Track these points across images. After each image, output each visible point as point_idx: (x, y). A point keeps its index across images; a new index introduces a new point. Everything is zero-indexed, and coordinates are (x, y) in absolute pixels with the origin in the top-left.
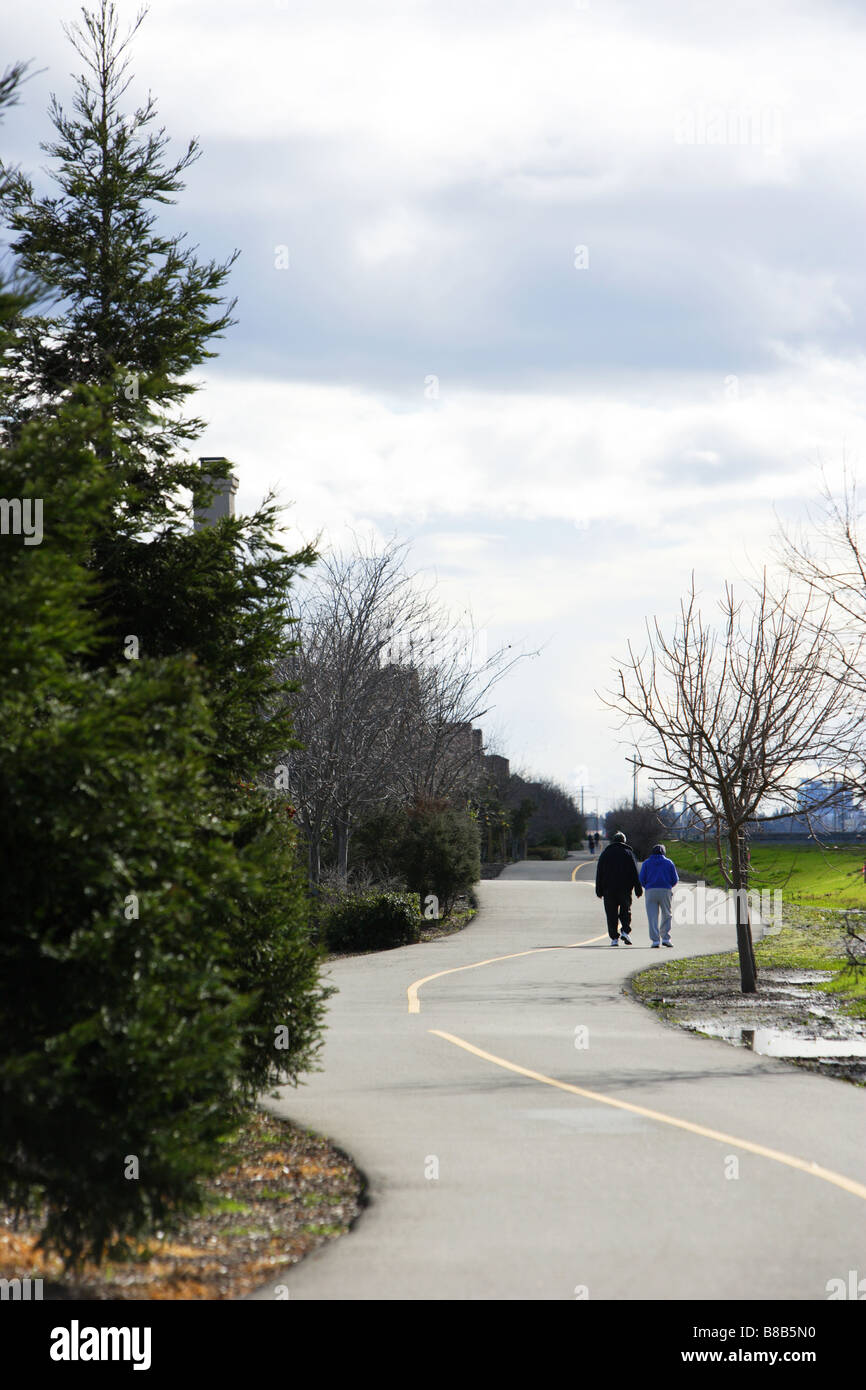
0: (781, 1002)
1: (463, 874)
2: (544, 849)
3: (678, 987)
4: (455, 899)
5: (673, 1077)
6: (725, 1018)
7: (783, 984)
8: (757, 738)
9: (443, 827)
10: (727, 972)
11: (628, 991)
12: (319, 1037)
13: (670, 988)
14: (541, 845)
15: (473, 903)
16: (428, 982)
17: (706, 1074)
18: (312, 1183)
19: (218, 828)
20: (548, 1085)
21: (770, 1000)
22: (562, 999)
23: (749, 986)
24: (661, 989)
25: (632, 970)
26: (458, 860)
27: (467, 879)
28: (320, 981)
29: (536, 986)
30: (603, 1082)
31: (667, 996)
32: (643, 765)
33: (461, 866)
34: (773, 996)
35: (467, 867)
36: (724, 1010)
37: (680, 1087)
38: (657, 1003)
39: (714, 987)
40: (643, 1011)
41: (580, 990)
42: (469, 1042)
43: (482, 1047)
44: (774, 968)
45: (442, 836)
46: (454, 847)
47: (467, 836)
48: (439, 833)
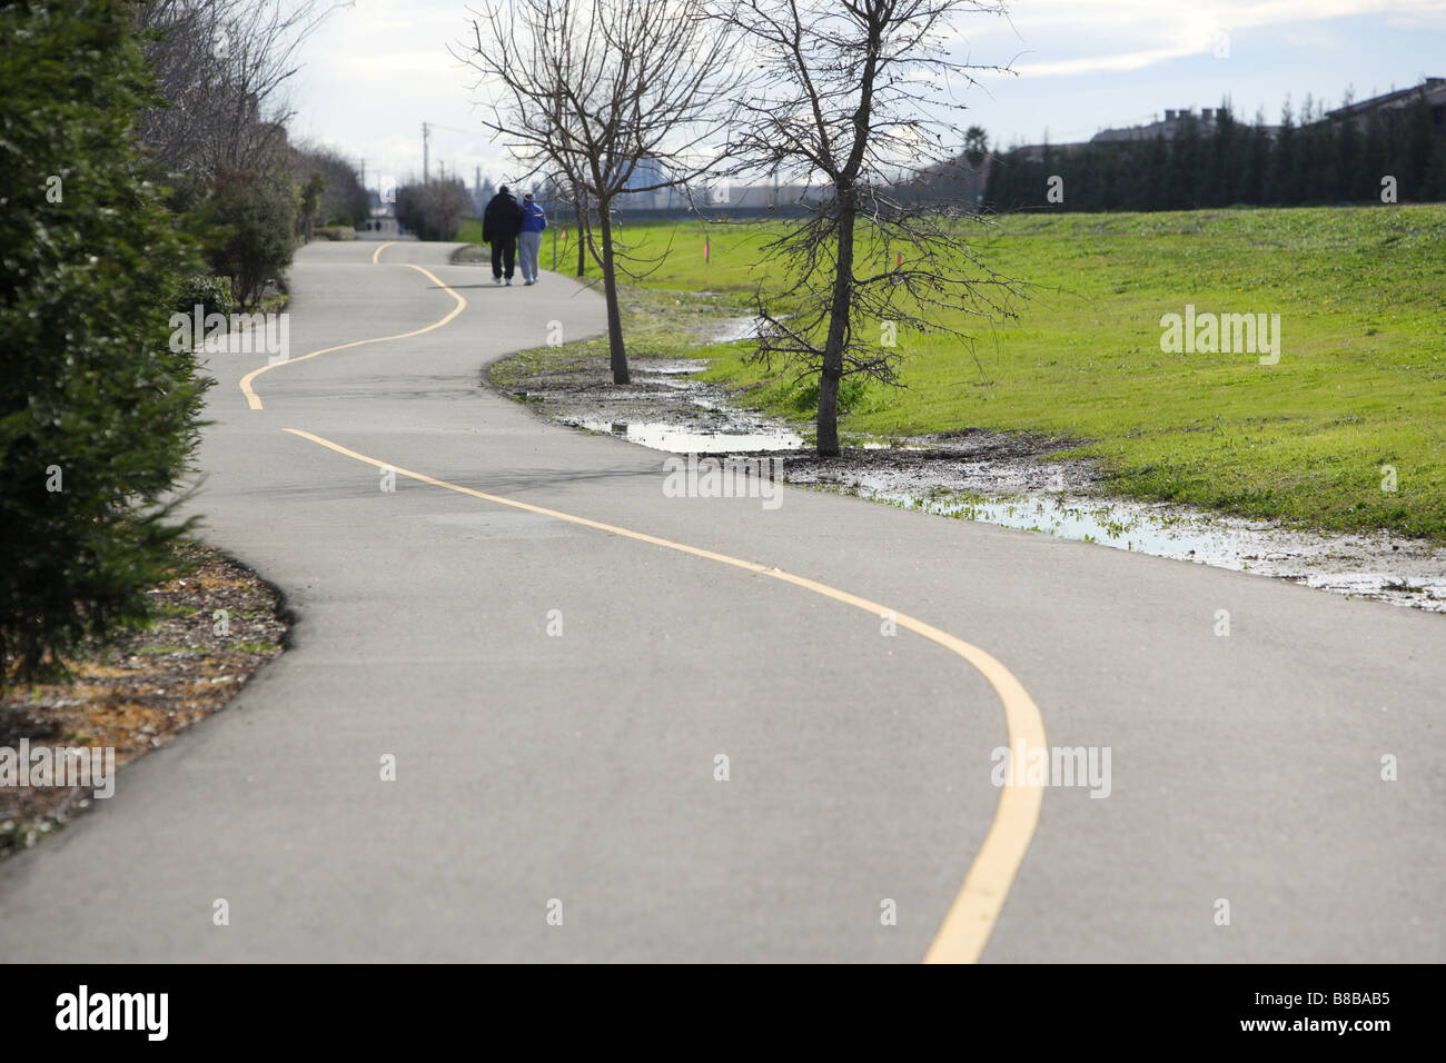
0: (659, 394)
1: (274, 255)
2: (331, 230)
3: (540, 379)
4: (265, 284)
5: (574, 477)
6: (603, 412)
7: (657, 375)
8: (626, 99)
9: (251, 202)
10: (589, 362)
11: (488, 384)
12: (196, 434)
13: (532, 380)
14: (331, 224)
15: (283, 288)
16: (259, 375)
17: (608, 474)
18: (217, 596)
19: (149, 193)
20: (440, 488)
21: (647, 392)
22: (417, 393)
23: (622, 377)
24: (522, 381)
25: (485, 361)
26: (269, 239)
27: (279, 261)
28: (195, 372)
29: (383, 379)
30: (496, 483)
31: (530, 389)
32: (501, 130)
33: (273, 246)
34: (649, 388)
35: (279, 248)
36: (601, 403)
37: (586, 487)
38: (522, 398)
39: (580, 379)
40: (513, 405)
41: (431, 383)
42: (330, 441)
43: (348, 446)
44: (640, 357)
45: (250, 213)
46: (265, 224)
47: (278, 213)
48: (247, 209)
